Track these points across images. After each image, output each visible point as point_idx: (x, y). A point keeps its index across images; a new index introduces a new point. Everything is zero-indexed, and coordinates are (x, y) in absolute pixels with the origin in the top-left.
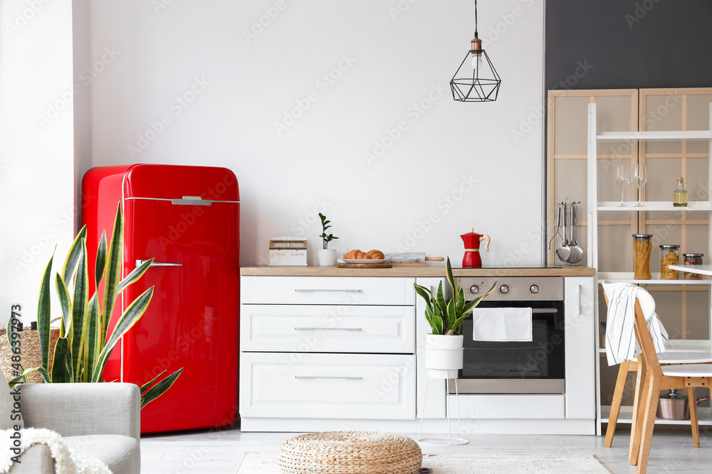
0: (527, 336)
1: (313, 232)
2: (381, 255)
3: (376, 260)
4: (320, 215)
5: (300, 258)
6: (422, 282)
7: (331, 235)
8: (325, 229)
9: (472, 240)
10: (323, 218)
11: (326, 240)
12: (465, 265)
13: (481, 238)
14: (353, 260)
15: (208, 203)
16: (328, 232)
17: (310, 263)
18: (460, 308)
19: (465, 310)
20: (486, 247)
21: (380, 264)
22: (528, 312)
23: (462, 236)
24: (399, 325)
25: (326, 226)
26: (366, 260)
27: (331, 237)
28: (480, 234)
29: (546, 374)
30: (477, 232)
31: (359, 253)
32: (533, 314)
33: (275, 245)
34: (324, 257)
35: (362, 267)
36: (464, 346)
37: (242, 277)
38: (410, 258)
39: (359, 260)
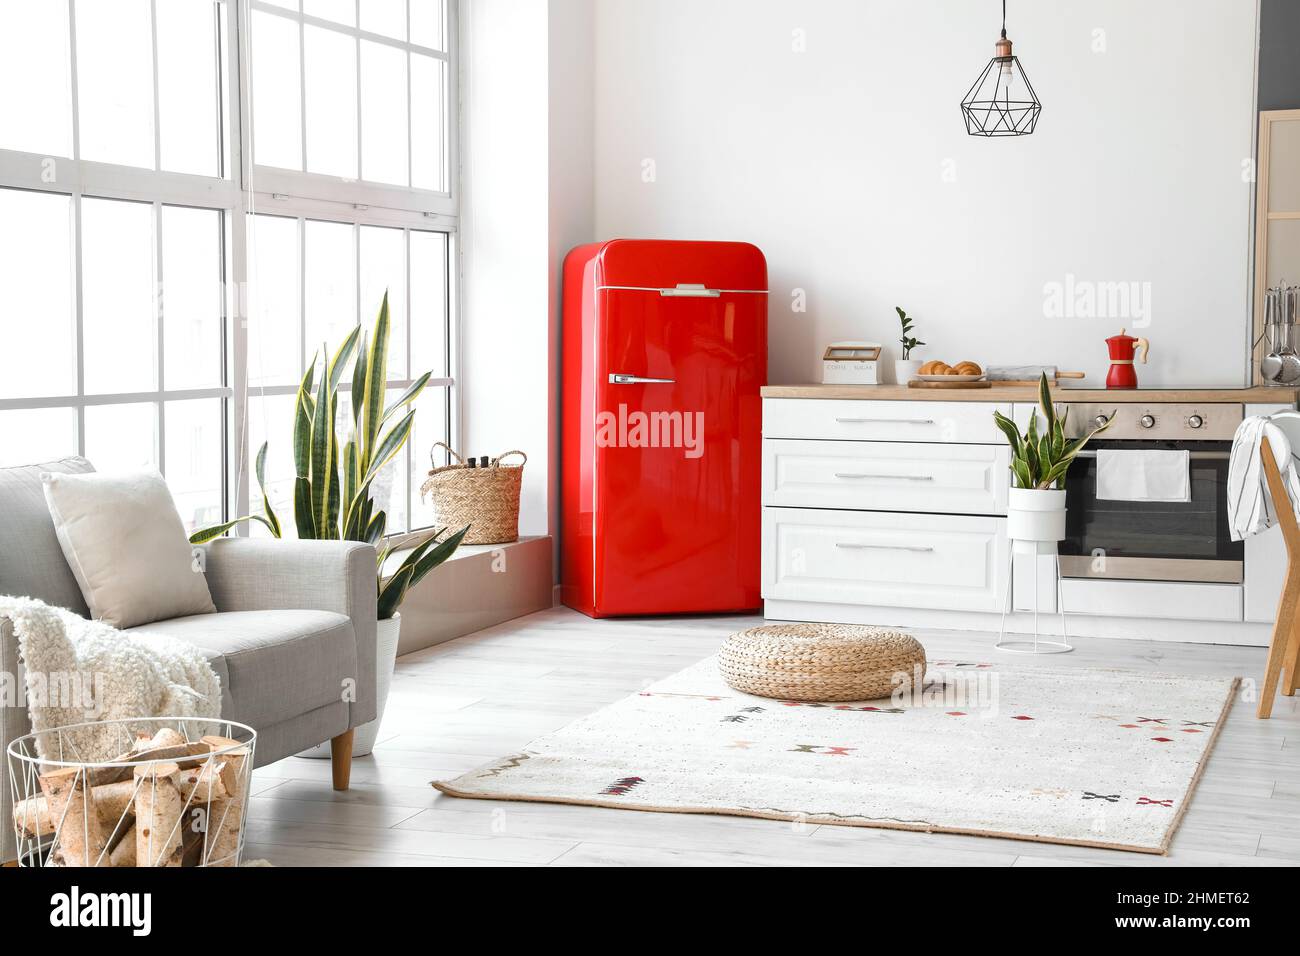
0: (1181, 493)
1: (890, 335)
2: (974, 369)
3: (964, 376)
4: (898, 309)
5: (868, 373)
6: (1004, 409)
7: (914, 339)
8: (905, 330)
9: (1123, 347)
10: (902, 314)
11: (906, 346)
12: (1110, 386)
13: (1134, 344)
14: (929, 376)
15: (714, 293)
16: (910, 335)
17: (887, 379)
18: (1059, 449)
19: (1067, 452)
20: (1142, 356)
21: (972, 381)
22: (1183, 457)
23: (1107, 341)
24: (987, 474)
25: (908, 325)
26: (947, 376)
27: (913, 342)
28: (1135, 337)
29: (1215, 553)
30: (1129, 334)
31: (939, 366)
32: (1191, 461)
33: (832, 354)
34: (904, 372)
35: (937, 387)
36: (1066, 507)
37: (764, 400)
38: (1031, 374)
39: (938, 376)
